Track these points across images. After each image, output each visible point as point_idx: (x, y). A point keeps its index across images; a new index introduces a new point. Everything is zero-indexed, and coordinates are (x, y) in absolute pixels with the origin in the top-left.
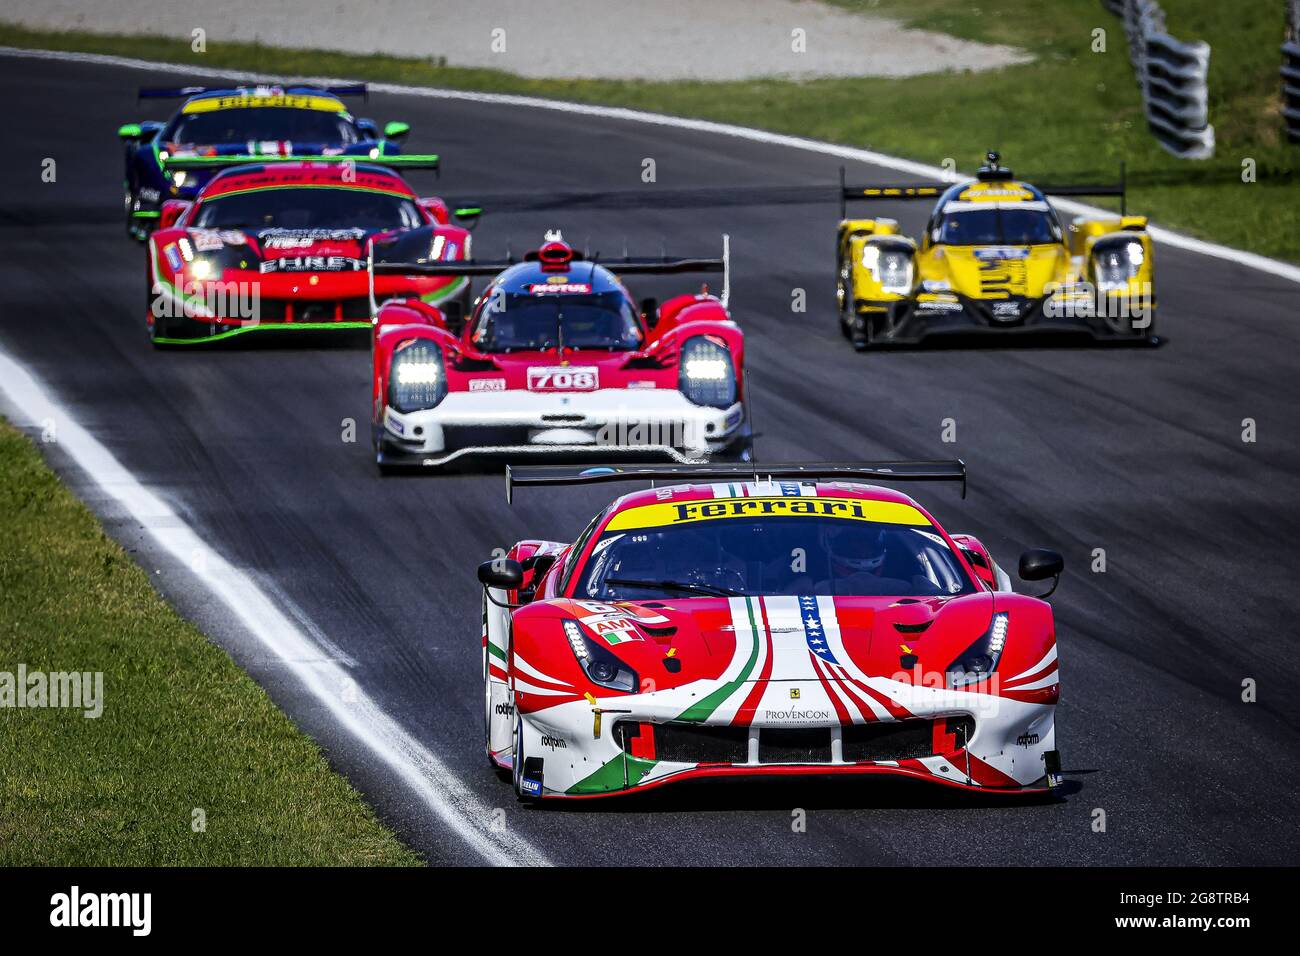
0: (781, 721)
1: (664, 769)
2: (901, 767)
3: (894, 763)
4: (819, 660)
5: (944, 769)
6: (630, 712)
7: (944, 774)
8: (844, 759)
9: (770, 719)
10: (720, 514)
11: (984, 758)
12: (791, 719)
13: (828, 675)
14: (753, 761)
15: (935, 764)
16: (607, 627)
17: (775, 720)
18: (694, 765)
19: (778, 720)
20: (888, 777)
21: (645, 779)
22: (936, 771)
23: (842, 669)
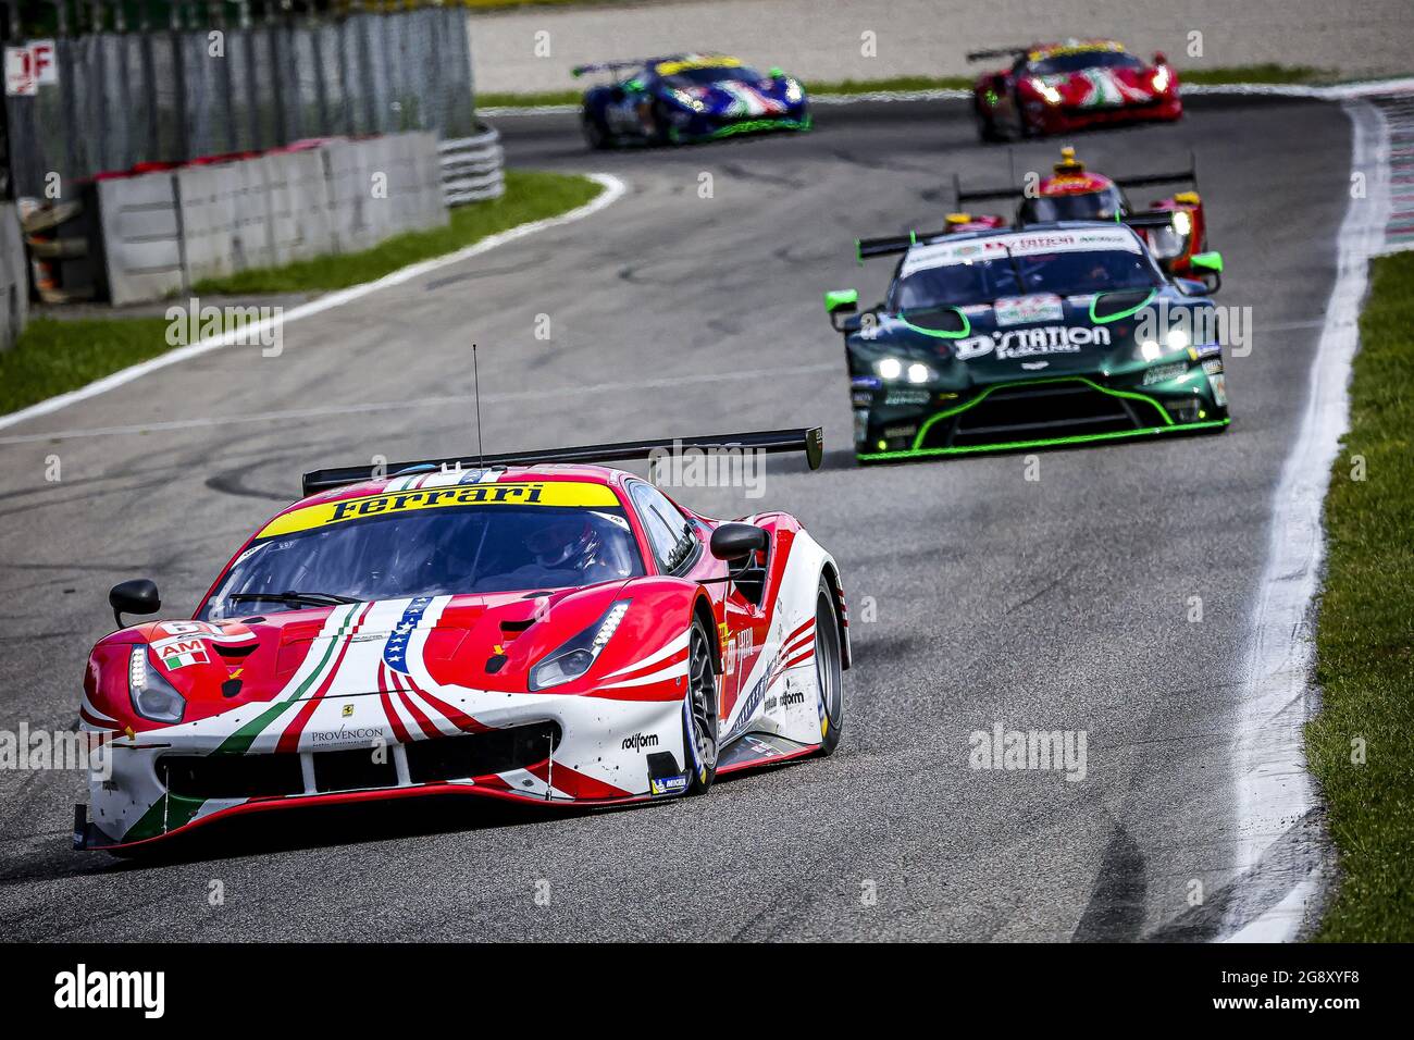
0: (330, 742)
1: (211, 807)
2: (476, 784)
3: (468, 781)
4: (388, 669)
5: (529, 783)
6: (169, 745)
7: (529, 789)
8: (413, 782)
9: (317, 742)
10: (379, 509)
11: (576, 767)
12: (341, 740)
13: (390, 686)
14: (311, 791)
15: (517, 779)
16: (174, 650)
17: (322, 742)
18: (246, 800)
19: (326, 742)
20: (462, 795)
21: (193, 819)
22: (518, 786)
23: (410, 680)
